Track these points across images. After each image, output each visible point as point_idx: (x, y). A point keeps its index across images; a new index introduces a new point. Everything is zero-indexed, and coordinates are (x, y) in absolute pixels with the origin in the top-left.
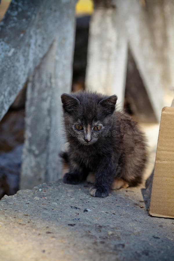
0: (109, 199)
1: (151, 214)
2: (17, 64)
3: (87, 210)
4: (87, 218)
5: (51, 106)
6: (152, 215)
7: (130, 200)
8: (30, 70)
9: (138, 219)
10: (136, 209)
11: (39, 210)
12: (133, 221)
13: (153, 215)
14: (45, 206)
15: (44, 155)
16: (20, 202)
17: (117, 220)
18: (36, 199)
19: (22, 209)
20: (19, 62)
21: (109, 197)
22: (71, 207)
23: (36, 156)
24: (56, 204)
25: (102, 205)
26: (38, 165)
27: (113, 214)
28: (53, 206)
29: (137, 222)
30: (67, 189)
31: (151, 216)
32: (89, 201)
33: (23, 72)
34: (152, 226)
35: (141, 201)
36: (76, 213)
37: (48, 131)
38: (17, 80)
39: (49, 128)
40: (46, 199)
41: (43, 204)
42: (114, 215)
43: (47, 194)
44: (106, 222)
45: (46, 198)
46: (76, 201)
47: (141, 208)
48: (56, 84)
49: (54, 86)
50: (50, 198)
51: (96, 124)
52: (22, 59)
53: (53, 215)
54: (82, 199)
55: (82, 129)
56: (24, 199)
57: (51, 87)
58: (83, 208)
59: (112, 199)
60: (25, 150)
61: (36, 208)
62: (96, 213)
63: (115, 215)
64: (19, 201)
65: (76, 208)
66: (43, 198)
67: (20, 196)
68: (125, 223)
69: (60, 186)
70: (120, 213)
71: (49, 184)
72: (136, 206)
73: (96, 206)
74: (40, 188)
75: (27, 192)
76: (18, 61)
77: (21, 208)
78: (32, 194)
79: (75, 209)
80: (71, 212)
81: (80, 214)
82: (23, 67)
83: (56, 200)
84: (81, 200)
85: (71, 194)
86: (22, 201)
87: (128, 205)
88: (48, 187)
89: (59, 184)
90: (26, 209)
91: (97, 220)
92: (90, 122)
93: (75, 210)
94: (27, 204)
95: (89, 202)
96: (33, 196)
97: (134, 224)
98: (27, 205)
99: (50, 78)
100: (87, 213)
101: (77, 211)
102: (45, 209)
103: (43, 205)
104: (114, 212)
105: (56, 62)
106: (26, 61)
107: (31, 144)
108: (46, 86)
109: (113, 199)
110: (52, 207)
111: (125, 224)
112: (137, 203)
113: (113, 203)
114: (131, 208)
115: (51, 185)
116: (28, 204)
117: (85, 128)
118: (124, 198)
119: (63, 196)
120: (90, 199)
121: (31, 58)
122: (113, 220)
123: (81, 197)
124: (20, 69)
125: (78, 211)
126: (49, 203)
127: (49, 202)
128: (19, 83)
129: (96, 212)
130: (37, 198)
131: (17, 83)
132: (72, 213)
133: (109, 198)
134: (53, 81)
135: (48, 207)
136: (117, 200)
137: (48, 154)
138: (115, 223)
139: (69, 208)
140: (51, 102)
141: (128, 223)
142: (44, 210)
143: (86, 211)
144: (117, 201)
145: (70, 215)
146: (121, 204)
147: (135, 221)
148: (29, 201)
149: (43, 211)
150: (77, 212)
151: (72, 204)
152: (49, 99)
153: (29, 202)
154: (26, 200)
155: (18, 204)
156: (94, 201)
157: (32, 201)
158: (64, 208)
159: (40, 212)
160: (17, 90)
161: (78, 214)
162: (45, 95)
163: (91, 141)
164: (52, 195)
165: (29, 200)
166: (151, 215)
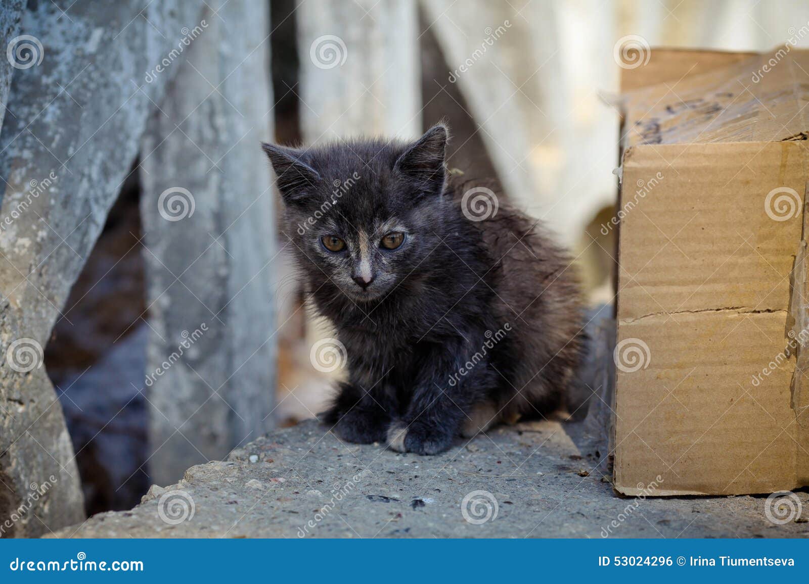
0: (475, 463)
1: (622, 489)
2: (117, 78)
3: (421, 501)
4: (431, 525)
5: (222, 202)
6: (627, 494)
7: (540, 456)
8: (154, 90)
9: (585, 510)
10: (568, 481)
11: (273, 518)
12: (572, 517)
13: (628, 492)
14: (288, 505)
15: (219, 359)
16: (206, 502)
17: (524, 521)
18: (255, 486)
19: (222, 522)
20: (121, 69)
21: (474, 456)
22: (370, 497)
23: (192, 365)
24: (320, 493)
25: (461, 482)
26: (201, 391)
27: (505, 502)
28: (312, 503)
29: (587, 518)
30: (335, 447)
31: (623, 496)
32: (415, 473)
33: (135, 102)
34: (638, 526)
35: (574, 458)
36: (391, 514)
37: (223, 282)
38: (121, 129)
39: (223, 272)
40: (281, 485)
41: (278, 499)
42: (507, 505)
43: (280, 467)
44: (491, 528)
45: (281, 480)
46: (376, 480)
47: (582, 476)
48: (231, 130)
49: (224, 137)
50: (295, 478)
51: (385, 228)
52: (127, 60)
53: (323, 526)
54: (392, 471)
55: (345, 247)
56: (217, 489)
57: (216, 143)
58: (407, 498)
59: (485, 459)
60: (153, 352)
61: (262, 514)
62: (452, 507)
63: (512, 506)
64: (204, 499)
65: (387, 499)
66: (273, 482)
67: (201, 484)
68: (552, 525)
69: (312, 439)
70: (526, 499)
71: (277, 439)
72: (564, 472)
73: (443, 486)
74: (252, 454)
75: (217, 468)
76: (117, 65)
77: (215, 517)
78: (235, 472)
79: (382, 503)
80: (373, 511)
81: (404, 516)
82: (133, 82)
83: (313, 484)
84: (390, 473)
85: (353, 460)
86: (213, 498)
87: (540, 473)
88: (276, 446)
89: (306, 435)
90: (232, 520)
91: (464, 527)
92: (366, 224)
93: (384, 506)
94: (231, 503)
95: (416, 477)
96: (242, 480)
97: (581, 527)
98: (233, 509)
99: (212, 115)
100: (424, 509)
101: (392, 507)
102: (292, 514)
103: (279, 503)
104: (507, 497)
105: (224, 61)
106: (141, 66)
107: (170, 328)
108: (201, 141)
109: (488, 461)
110: (311, 506)
111: (551, 529)
112: (563, 462)
113: (490, 471)
114: (553, 480)
115: (281, 440)
116: (235, 505)
117: (351, 245)
118: (520, 453)
119: (330, 469)
120: (416, 467)
121: (153, 53)
122: (512, 520)
123: (388, 467)
124: (125, 90)
125: (396, 508)
126: (297, 493)
127: (296, 491)
128: (128, 137)
129: (452, 503)
130: (254, 483)
131: (121, 137)
132: (377, 515)
133: (475, 459)
134: (220, 121)
135: (299, 505)
136: (499, 462)
137: (230, 355)
138: (521, 531)
139: (364, 501)
140: (221, 191)
141: (561, 526)
142: (289, 516)
143: (418, 503)
144: (502, 464)
145: (374, 523)
146: (516, 472)
147: (579, 517)
148: (235, 494)
149: (287, 520)
150: (394, 510)
151: (368, 488)
152: (214, 179)
153: (233, 497)
154: (225, 494)
155: (204, 508)
156: (432, 473)
157: (242, 493)
158: (349, 503)
159: (280, 523)
160: (123, 158)
161: (399, 515)
162: (201, 168)
163: (375, 282)
164: (297, 469)
165: (233, 491)
166: (623, 494)
